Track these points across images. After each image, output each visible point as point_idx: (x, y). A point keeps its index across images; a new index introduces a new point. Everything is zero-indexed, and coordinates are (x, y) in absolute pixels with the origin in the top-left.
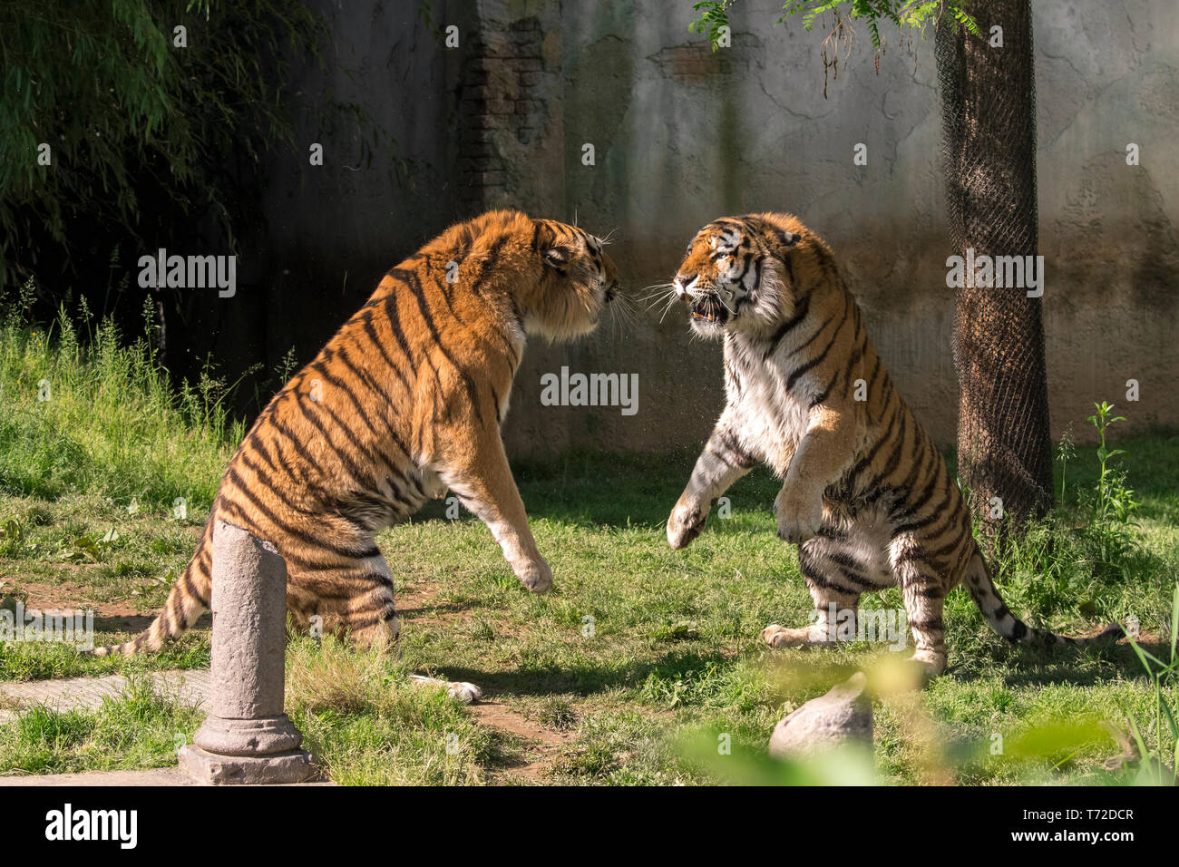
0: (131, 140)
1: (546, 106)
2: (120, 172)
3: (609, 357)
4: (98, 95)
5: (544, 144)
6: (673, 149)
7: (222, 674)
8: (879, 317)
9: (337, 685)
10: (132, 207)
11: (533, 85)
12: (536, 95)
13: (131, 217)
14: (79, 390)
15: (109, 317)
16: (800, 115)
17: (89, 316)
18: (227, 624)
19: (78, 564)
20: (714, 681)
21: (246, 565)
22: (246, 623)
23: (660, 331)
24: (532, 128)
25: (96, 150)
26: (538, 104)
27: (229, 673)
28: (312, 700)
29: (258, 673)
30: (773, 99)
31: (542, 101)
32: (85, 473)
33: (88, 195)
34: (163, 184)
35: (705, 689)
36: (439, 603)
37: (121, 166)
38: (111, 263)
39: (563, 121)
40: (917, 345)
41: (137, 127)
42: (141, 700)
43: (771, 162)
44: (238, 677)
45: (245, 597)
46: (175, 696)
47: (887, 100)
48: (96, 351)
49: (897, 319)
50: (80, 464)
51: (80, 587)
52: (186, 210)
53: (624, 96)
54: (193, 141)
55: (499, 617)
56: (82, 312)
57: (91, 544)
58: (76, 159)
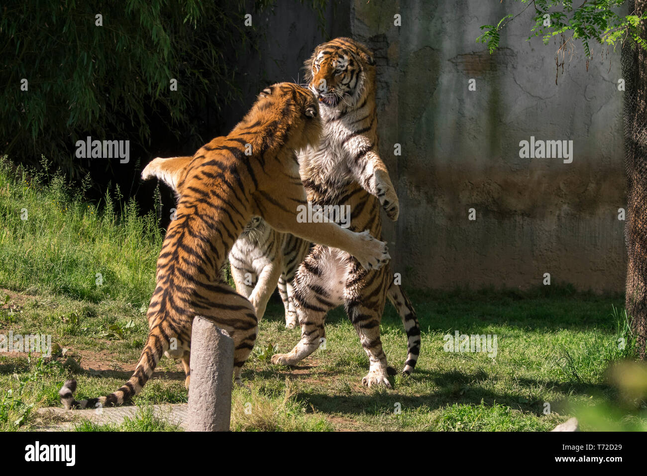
0: (148, 97)
1: (388, 86)
2: (141, 115)
3: (419, 233)
4: (130, 70)
5: (387, 108)
6: (461, 114)
7: (194, 406)
8: (578, 216)
9: (261, 416)
10: (147, 136)
11: (381, 74)
12: (383, 79)
13: (146, 141)
14: (114, 240)
15: (133, 198)
16: (536, 97)
17: (121, 196)
18: (199, 377)
19: (110, 340)
20: (479, 422)
21: (211, 343)
22: (209, 377)
23: (450, 219)
24: (380, 99)
25: (128, 101)
26: (384, 85)
27: (199, 405)
28: (246, 423)
29: (216, 406)
30: (520, 87)
31: (386, 83)
32: (116, 288)
33: (122, 128)
34: (165, 122)
35: (474, 427)
36: (319, 371)
37: (142, 112)
38: (135, 168)
39: (398, 95)
40: (599, 233)
41: (152, 89)
42: (146, 420)
43: (518, 123)
44: (204, 408)
45: (210, 362)
46: (166, 418)
47: (587, 90)
48: (124, 217)
49: (588, 217)
50: (113, 283)
51: (111, 353)
52: (178, 138)
53: (434, 83)
54: (184, 98)
55: (355, 380)
56: (117, 194)
57: (119, 329)
58: (116, 107)
